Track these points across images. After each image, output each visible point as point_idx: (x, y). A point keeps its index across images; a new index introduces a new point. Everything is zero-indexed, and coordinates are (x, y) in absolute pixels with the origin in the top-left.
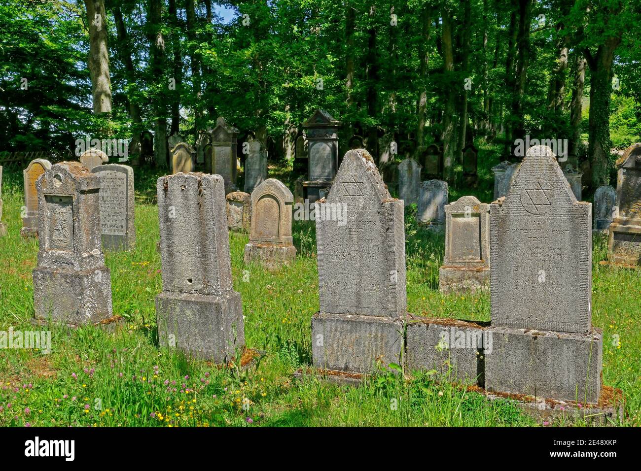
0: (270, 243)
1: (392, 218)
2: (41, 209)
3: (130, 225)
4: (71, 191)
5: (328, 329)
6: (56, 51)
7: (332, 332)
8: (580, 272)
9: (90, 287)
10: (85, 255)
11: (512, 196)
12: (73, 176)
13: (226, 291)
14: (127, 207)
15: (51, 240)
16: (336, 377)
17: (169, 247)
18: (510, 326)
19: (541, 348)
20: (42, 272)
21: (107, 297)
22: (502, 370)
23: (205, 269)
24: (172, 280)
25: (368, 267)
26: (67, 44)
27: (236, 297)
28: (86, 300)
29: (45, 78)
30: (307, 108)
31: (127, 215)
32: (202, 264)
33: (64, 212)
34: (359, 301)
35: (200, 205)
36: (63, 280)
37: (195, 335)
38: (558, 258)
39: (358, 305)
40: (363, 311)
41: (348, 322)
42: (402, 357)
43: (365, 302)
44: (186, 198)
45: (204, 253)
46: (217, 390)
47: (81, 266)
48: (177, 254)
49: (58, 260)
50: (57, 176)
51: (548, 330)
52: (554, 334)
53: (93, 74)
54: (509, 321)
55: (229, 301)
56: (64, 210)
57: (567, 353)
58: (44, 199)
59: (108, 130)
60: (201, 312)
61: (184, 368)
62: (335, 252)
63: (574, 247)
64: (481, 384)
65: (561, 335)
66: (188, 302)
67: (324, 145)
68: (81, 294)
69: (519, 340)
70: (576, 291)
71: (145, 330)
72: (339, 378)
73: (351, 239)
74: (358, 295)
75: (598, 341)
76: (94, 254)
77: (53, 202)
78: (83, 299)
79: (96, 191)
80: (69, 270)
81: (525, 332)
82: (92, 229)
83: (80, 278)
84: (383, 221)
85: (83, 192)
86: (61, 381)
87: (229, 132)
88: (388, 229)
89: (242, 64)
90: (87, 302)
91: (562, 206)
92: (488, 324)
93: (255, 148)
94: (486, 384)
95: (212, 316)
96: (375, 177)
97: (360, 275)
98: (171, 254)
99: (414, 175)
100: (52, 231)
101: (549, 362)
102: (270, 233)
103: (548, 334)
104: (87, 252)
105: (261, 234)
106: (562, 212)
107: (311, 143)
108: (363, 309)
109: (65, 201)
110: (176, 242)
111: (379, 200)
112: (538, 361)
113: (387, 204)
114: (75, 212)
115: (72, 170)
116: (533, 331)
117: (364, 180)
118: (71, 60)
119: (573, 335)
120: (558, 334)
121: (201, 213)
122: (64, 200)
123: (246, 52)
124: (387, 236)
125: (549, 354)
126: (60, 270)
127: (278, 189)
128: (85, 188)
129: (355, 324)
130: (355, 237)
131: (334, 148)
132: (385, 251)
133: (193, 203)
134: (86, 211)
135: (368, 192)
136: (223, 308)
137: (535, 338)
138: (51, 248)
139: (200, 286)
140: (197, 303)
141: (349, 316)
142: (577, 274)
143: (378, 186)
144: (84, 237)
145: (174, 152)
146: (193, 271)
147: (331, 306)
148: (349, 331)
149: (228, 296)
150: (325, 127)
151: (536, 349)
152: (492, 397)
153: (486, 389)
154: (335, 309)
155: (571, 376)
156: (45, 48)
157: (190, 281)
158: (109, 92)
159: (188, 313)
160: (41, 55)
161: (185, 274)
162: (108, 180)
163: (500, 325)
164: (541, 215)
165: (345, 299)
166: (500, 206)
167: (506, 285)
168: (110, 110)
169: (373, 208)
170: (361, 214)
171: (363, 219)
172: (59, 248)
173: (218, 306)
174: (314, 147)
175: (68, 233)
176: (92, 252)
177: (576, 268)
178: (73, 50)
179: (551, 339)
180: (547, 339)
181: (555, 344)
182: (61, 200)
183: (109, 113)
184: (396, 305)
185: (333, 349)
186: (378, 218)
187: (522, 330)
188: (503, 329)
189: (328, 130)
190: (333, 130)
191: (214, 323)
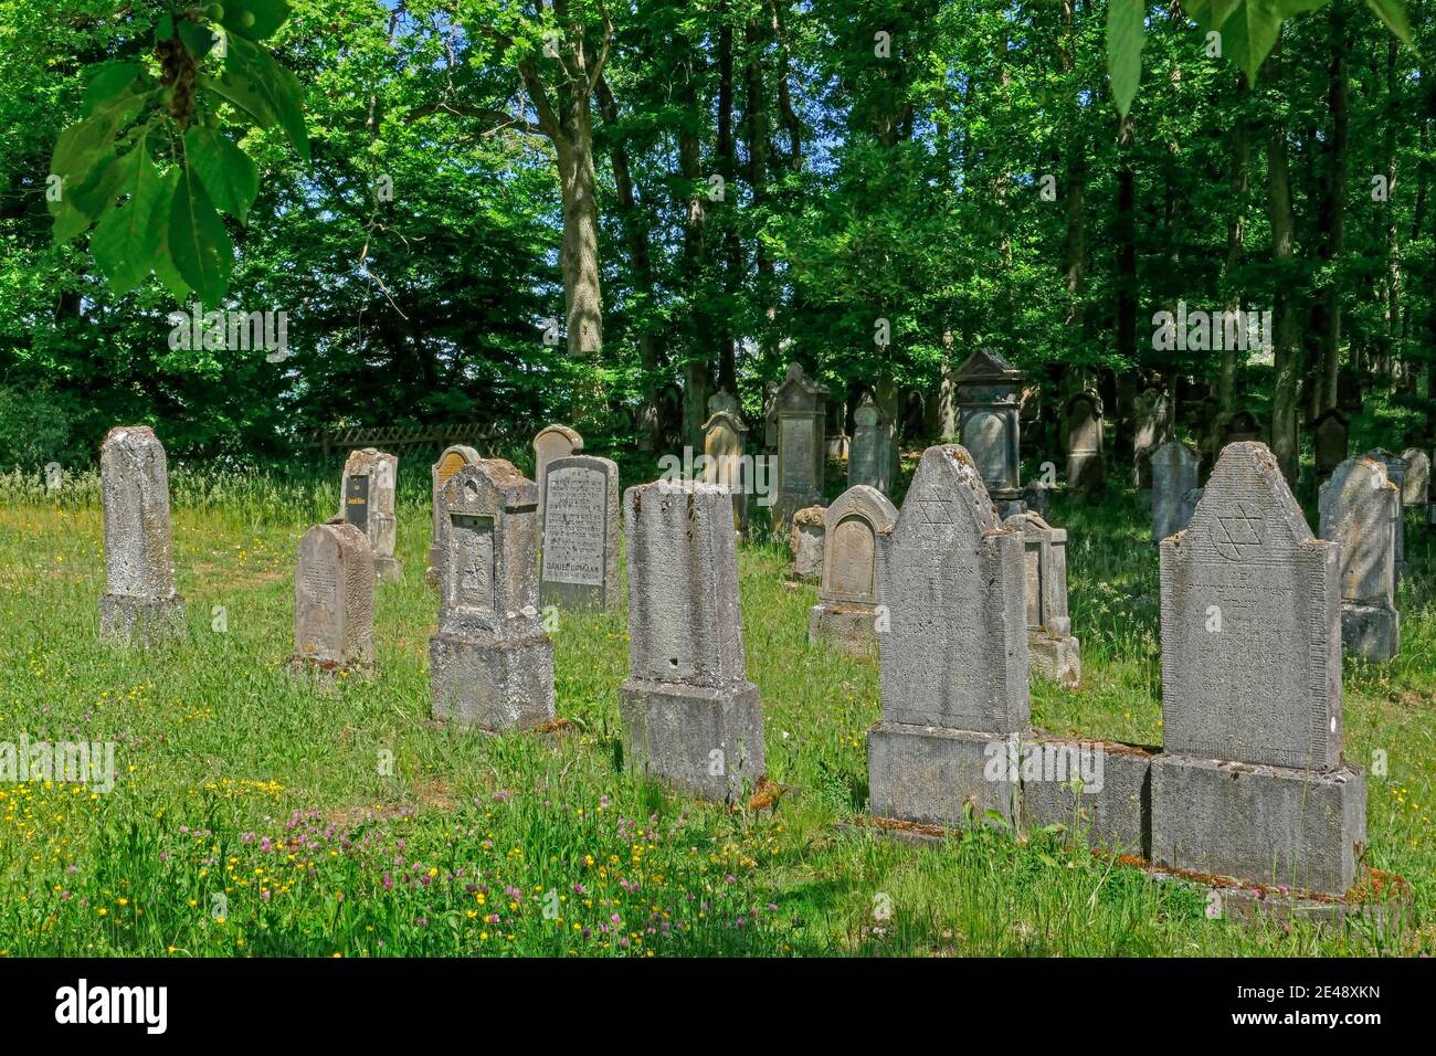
0: (856, 604)
1: (998, 563)
2: (444, 536)
3: (612, 566)
4: (492, 509)
5: (895, 750)
6: (508, 231)
7: (900, 755)
8: (1313, 664)
9: (517, 668)
10: (511, 615)
11: (1196, 529)
12: (495, 483)
13: (733, 681)
14: (605, 533)
15: (460, 590)
16: (905, 833)
17: (641, 604)
18: (1195, 753)
19: (1245, 794)
20: (443, 641)
21: (546, 686)
22: (1180, 830)
23: (698, 644)
24: (644, 659)
25: (961, 645)
26: (529, 216)
27: (750, 692)
28: (510, 691)
29: (487, 282)
30: (980, 339)
31: (605, 548)
32: (694, 634)
33: (480, 543)
34: (946, 704)
35: (690, 535)
36: (476, 656)
37: (680, 754)
38: (1274, 637)
39: (945, 710)
40: (953, 720)
41: (927, 738)
42: (1015, 803)
43: (955, 707)
44: (668, 523)
45: (696, 618)
46: (702, 842)
47: (504, 633)
48: (654, 616)
49: (470, 623)
50: (470, 483)
51: (1258, 763)
52: (1269, 771)
53: (568, 278)
54: (1193, 746)
55: (737, 698)
56: (480, 539)
57: (1290, 803)
58: (450, 521)
59: (593, 385)
60: (690, 716)
61: (655, 804)
62: (906, 619)
63: (1301, 618)
64: (1147, 854)
65: (1280, 773)
66: (670, 698)
67: (992, 417)
68: (503, 680)
69: (1208, 778)
70: (1307, 695)
71: (603, 745)
72: (911, 834)
73: (932, 596)
74: (945, 693)
75: (1342, 785)
76: (527, 614)
77: (463, 526)
78: (506, 688)
79: (532, 508)
80: (485, 640)
81: (1220, 765)
82: (523, 573)
83: (503, 653)
84: (984, 568)
85: (510, 510)
86: (462, 814)
87: (811, 391)
88: (992, 582)
89: (831, 261)
90: (513, 694)
91: (1280, 546)
92: (1159, 750)
93: (867, 420)
94: (1154, 855)
95: (708, 722)
96: (975, 493)
97: (948, 660)
98: (645, 616)
99: (1185, 475)
100: (461, 573)
101: (1260, 819)
102: (857, 587)
103: (1258, 770)
104: (514, 610)
105: (840, 588)
106: (1279, 557)
107: (966, 414)
108: (953, 718)
109: (482, 524)
110: (653, 597)
111: (977, 532)
112: (1240, 816)
113: (991, 539)
114: (497, 544)
115: (493, 473)
116: (1234, 764)
117: (954, 496)
118: (535, 247)
119: (1302, 773)
120: (1277, 770)
121: (692, 548)
122: (480, 523)
123: (839, 239)
124: (991, 594)
125: (1260, 806)
126: (472, 640)
127: (873, 504)
128: (513, 503)
129: (938, 744)
130: (939, 594)
131: (1009, 423)
132: (987, 619)
133: (679, 531)
134: (515, 542)
135: (959, 517)
136: (726, 709)
137: (1236, 776)
138: (460, 601)
139: (689, 671)
140: (684, 700)
141: (930, 729)
142: (1306, 666)
143: (979, 507)
144: (510, 585)
145: (708, 428)
146: (678, 646)
147: (901, 710)
148: (929, 755)
149: (735, 690)
150: (991, 382)
151: (1237, 796)
152: (1161, 877)
153: (1154, 862)
154: (907, 716)
155: (1297, 846)
156: (490, 225)
157: (675, 662)
158: (598, 311)
159: (670, 716)
160: (480, 240)
161: (667, 651)
162: (574, 485)
163: (1180, 751)
164: (1243, 561)
165: (923, 700)
166: (1177, 545)
167: (1187, 682)
168: (599, 346)
169: (969, 546)
170: (949, 556)
171: (951, 563)
172: (470, 602)
173: (717, 706)
174: (971, 421)
175: (485, 578)
176: (522, 611)
177: (1306, 655)
178: (540, 227)
179: (1263, 778)
180: (1256, 779)
181: (1270, 787)
182: (476, 523)
183: (595, 353)
184: (1006, 713)
185: (903, 786)
186: (976, 562)
187: (1215, 761)
188: (1184, 759)
189: (998, 387)
190: (1009, 387)
191: (711, 735)
